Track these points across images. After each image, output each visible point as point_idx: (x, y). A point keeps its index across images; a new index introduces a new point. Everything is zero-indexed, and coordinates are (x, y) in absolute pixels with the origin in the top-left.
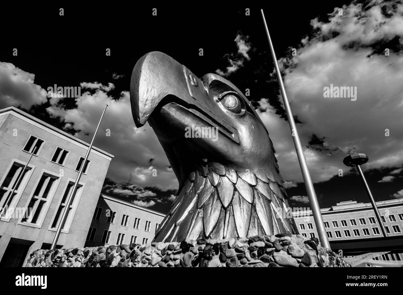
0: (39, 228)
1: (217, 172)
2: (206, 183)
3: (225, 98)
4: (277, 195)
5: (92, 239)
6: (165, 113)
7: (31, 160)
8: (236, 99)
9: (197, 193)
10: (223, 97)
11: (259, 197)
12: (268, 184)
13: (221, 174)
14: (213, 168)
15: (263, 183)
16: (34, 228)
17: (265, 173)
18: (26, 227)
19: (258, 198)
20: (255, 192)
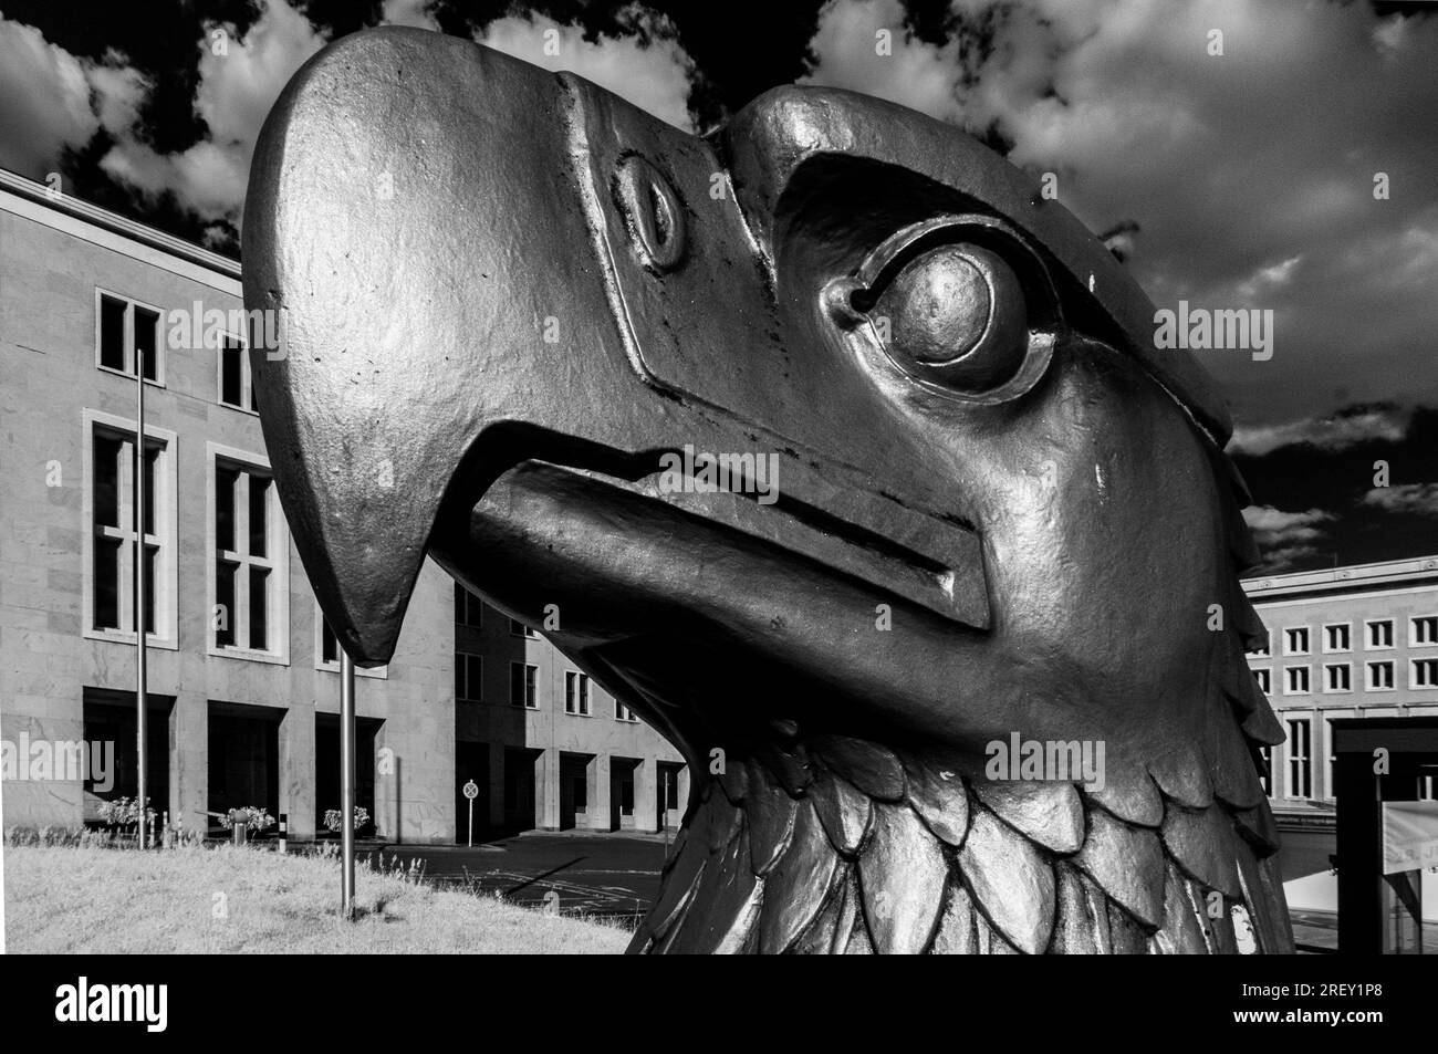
0: (286, 666)
1: (855, 782)
2: (801, 831)
3: (901, 282)
4: (1201, 883)
5: (475, 693)
6: (502, 541)
7: (145, 407)
8: (980, 279)
9: (760, 872)
10: (887, 277)
11: (1089, 917)
12: (1158, 831)
13: (879, 793)
14: (832, 761)
15: (1121, 832)
16: (269, 667)
17: (1147, 767)
18: (239, 665)
19: (1080, 926)
20: (1070, 891)
